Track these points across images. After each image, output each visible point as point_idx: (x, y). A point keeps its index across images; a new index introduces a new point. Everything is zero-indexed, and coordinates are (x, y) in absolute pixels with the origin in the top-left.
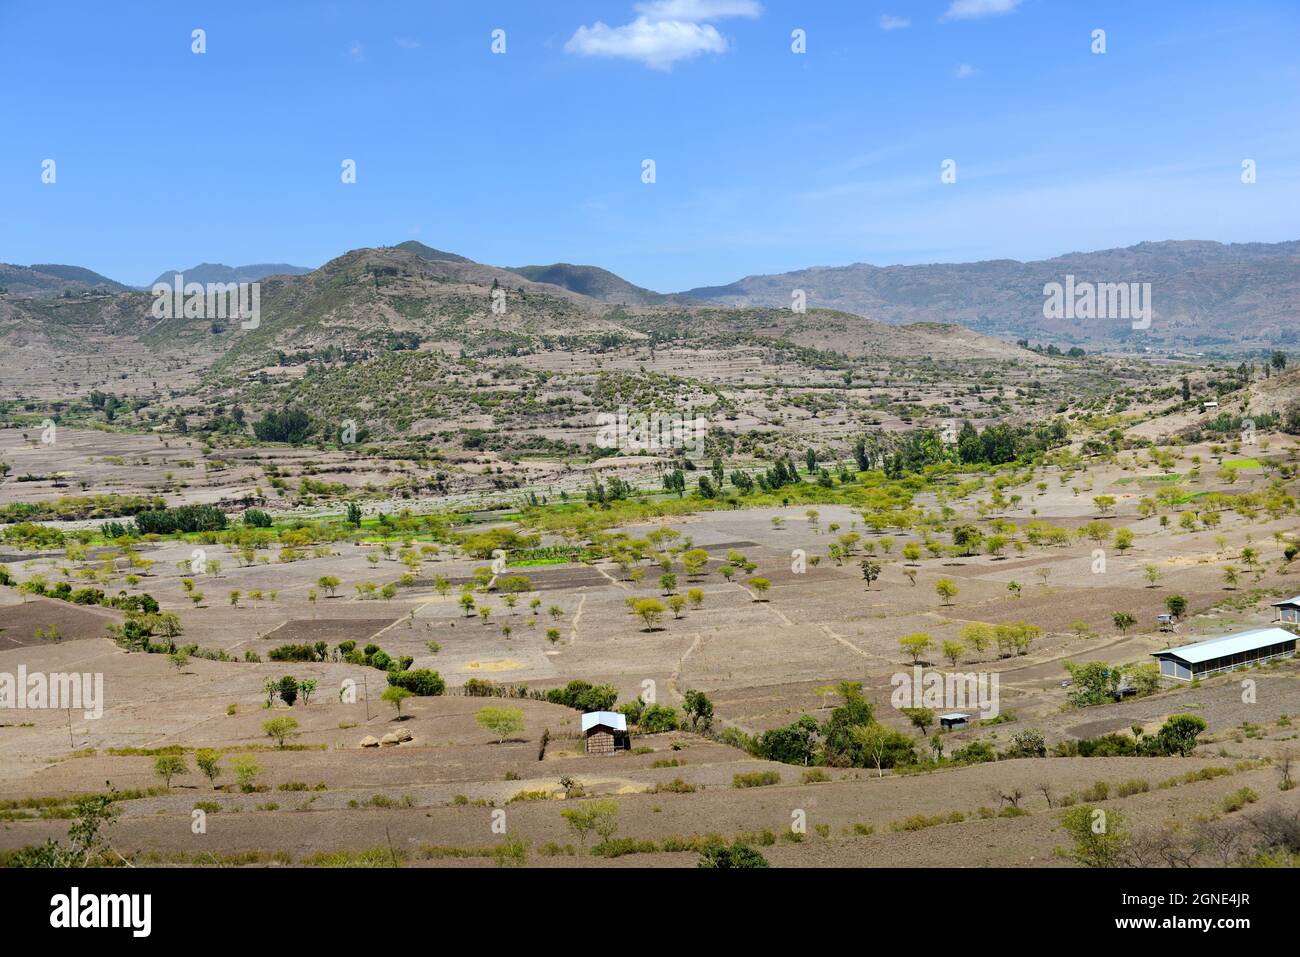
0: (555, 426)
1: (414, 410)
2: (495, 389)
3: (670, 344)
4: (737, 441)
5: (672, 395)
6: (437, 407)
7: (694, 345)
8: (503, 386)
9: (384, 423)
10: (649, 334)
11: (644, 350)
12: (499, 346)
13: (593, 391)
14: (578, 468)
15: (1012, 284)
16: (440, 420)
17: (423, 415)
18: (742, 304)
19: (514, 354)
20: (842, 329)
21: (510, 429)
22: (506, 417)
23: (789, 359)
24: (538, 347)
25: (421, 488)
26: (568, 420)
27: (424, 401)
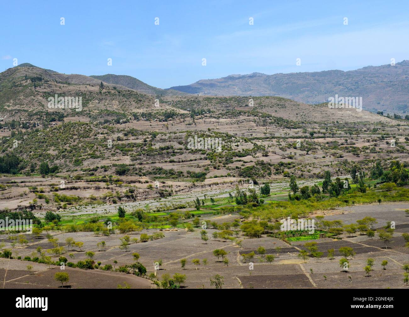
0: (166, 162)
1: (82, 154)
2: (128, 142)
3: (203, 116)
4: (272, 168)
5: (229, 143)
6: (97, 153)
7: (216, 116)
8: (132, 140)
9: (66, 162)
10: (189, 111)
11: (189, 120)
12: (110, 118)
13: (184, 142)
14: (199, 185)
15: (341, 83)
16: (99, 159)
17: (89, 157)
18: (226, 94)
19: (118, 122)
20: (284, 107)
21: (141, 164)
22: (138, 157)
23: (270, 123)
24: (130, 119)
25: (122, 197)
26: (172, 158)
27: (88, 149)
